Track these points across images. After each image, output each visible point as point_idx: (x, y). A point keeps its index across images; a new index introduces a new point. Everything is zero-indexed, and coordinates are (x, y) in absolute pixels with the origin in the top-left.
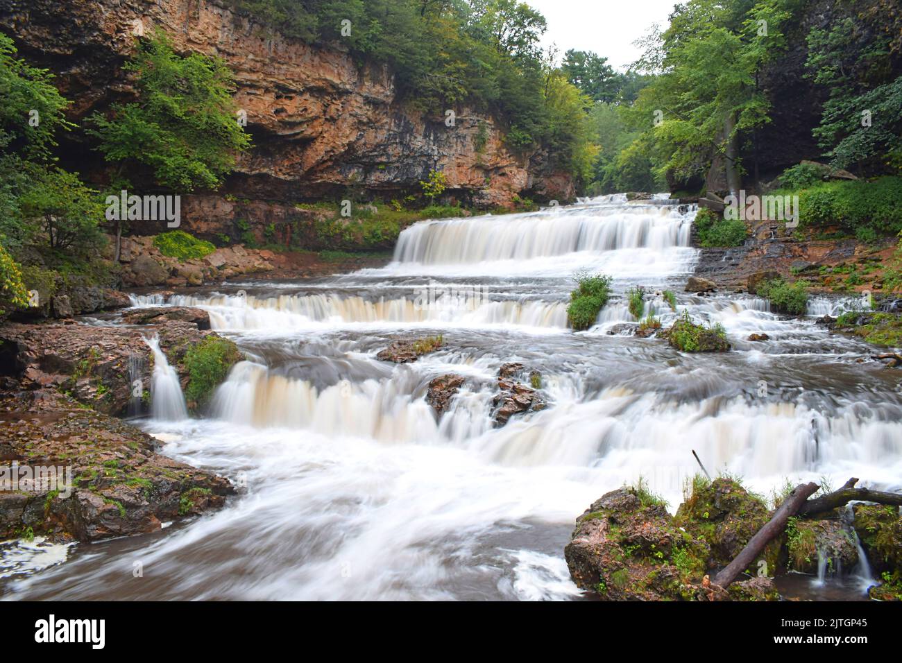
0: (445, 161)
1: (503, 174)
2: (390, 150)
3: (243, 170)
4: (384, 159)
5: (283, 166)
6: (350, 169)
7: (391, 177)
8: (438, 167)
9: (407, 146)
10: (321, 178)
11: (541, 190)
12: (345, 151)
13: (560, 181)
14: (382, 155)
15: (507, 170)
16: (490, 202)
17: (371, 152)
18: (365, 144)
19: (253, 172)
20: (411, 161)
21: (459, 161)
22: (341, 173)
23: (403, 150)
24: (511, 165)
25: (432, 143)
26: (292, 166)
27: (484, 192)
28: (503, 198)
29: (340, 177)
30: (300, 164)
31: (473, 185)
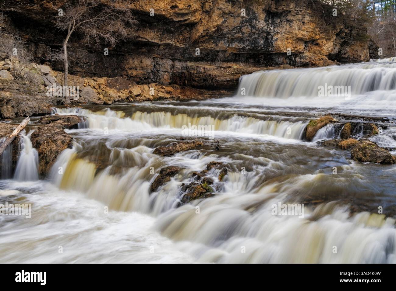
0: (279, 36)
1: (317, 44)
2: (244, 30)
3: (156, 41)
4: (240, 35)
5: (180, 39)
6: (219, 41)
7: (245, 45)
8: (274, 40)
9: (253, 27)
10: (202, 46)
11: (345, 54)
12: (216, 30)
13: (358, 48)
14: (238, 32)
15: (319, 42)
16: (307, 61)
17: (232, 31)
18: (227, 26)
19: (162, 43)
20: (256, 36)
21: (287, 36)
22: (214, 43)
23: (251, 29)
24: (323, 38)
25: (270, 25)
26: (184, 39)
27: (304, 55)
28: (316, 59)
29: (213, 46)
30: (189, 38)
31: (296, 51)
